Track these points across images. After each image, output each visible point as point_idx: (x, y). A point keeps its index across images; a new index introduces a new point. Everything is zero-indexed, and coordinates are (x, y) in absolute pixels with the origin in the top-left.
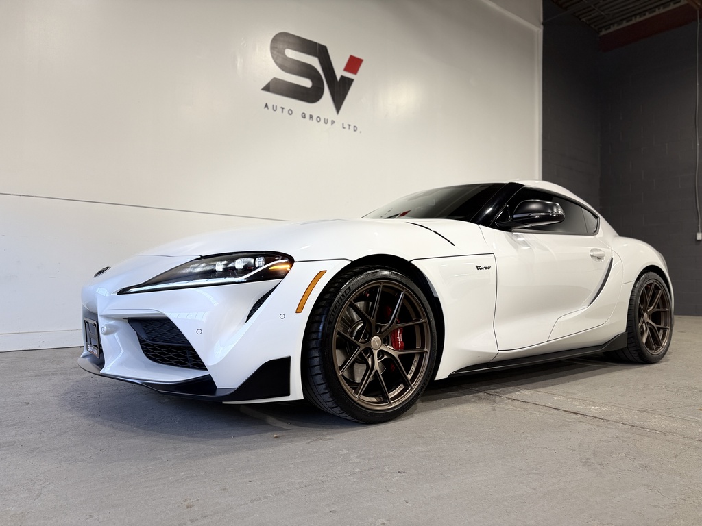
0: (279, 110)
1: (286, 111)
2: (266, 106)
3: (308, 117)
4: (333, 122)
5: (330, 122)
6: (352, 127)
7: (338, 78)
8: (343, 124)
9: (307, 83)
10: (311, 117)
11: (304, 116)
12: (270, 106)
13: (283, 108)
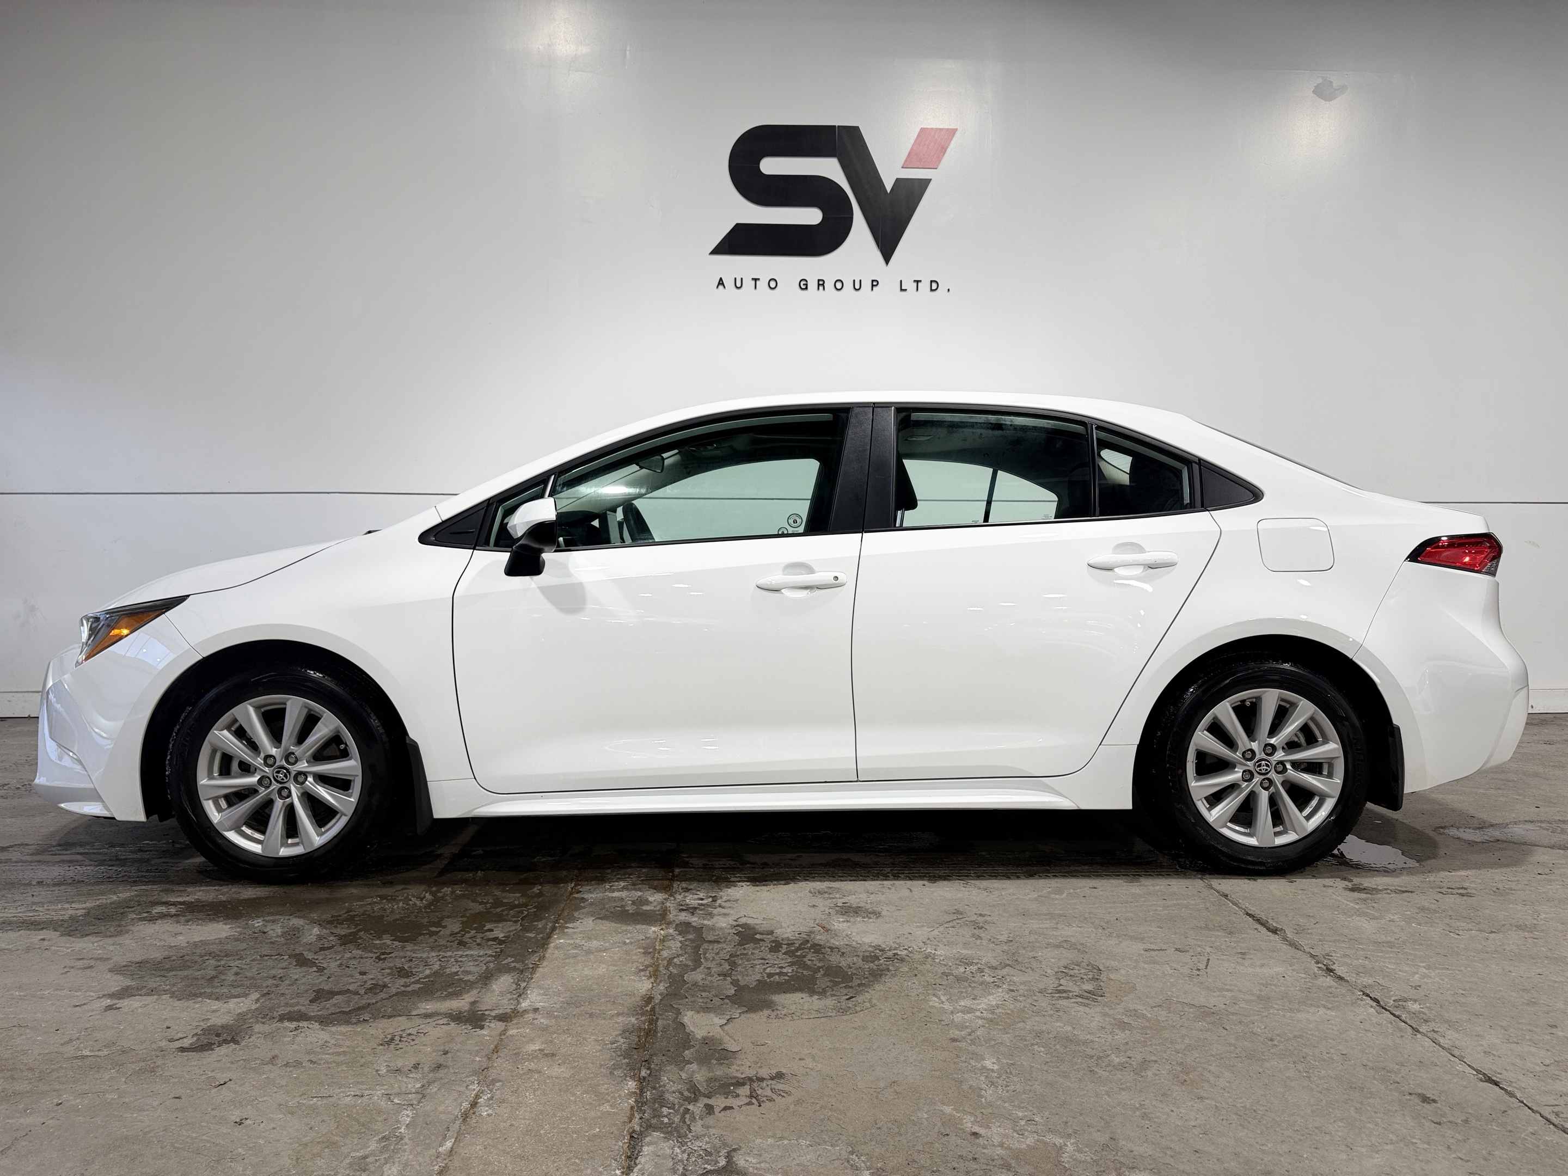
0: (749, 284)
1: (762, 284)
2: (721, 283)
3: (813, 285)
4: (874, 284)
5: (867, 285)
6: (924, 286)
7: (889, 186)
8: (901, 281)
9: (811, 216)
10: (821, 284)
11: (803, 284)
12: (729, 282)
13: (756, 280)
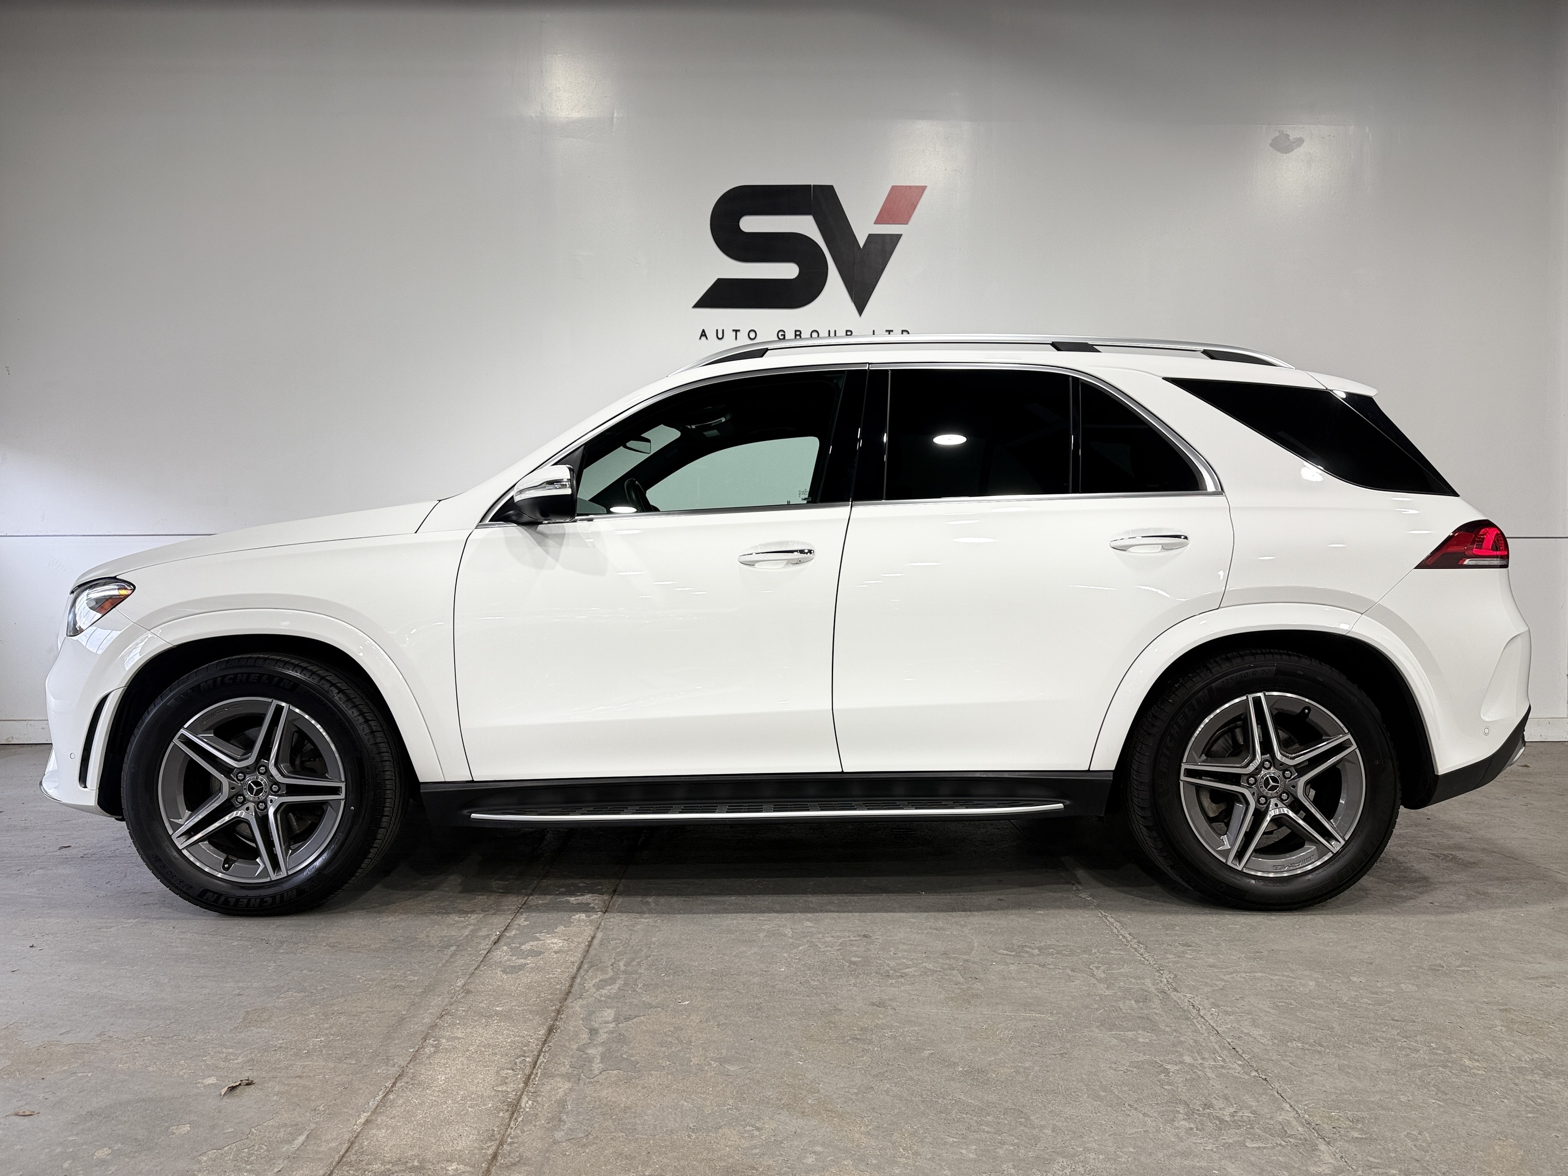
0: (729, 336)
1: (743, 335)
2: (704, 334)
3: (790, 335)
4: (849, 333)
5: (841, 335)
7: (862, 242)
8: (874, 331)
9: (788, 271)
10: (798, 335)
11: (781, 336)
12: (711, 334)
13: (736, 331)
